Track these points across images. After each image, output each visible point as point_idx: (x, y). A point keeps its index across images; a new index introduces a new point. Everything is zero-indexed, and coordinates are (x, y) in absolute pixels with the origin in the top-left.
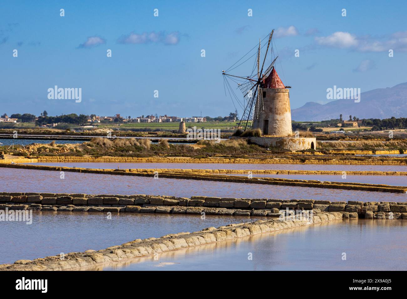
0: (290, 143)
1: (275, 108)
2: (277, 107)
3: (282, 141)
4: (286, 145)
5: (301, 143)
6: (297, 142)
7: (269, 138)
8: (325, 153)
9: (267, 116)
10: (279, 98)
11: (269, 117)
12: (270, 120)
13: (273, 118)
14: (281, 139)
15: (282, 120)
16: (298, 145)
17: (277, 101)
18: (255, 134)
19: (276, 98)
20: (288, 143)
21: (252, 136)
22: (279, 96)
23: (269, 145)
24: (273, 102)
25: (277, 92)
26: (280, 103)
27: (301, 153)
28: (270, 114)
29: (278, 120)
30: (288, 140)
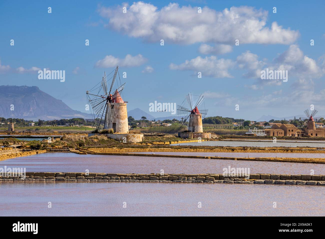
0: (132, 137)
1: (120, 116)
2: (121, 115)
3: (128, 136)
4: (130, 139)
5: (138, 137)
6: (136, 137)
7: (119, 134)
8: (152, 144)
9: (115, 121)
10: (122, 109)
11: (116, 121)
12: (117, 123)
13: (119, 122)
14: (127, 135)
15: (124, 123)
16: (136, 139)
17: (121, 111)
18: (110, 132)
19: (120, 109)
20: (131, 137)
21: (108, 133)
22: (122, 108)
23: (119, 139)
24: (119, 112)
25: (121, 105)
26: (123, 112)
27: (140, 144)
28: (117, 119)
29: (121, 123)
30: (131, 136)
